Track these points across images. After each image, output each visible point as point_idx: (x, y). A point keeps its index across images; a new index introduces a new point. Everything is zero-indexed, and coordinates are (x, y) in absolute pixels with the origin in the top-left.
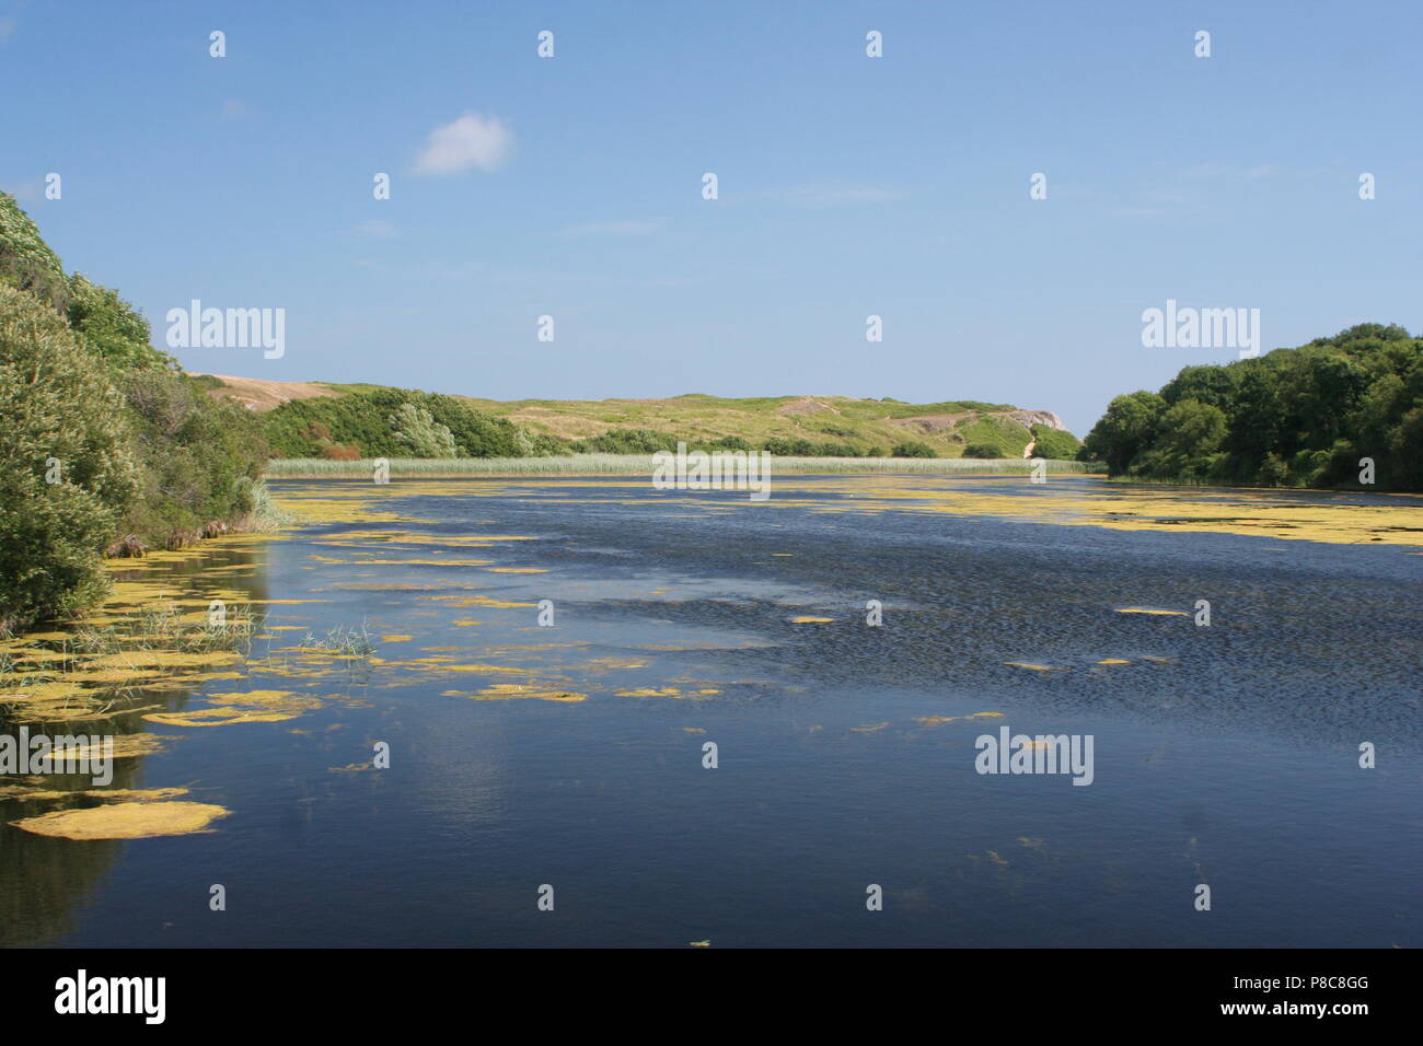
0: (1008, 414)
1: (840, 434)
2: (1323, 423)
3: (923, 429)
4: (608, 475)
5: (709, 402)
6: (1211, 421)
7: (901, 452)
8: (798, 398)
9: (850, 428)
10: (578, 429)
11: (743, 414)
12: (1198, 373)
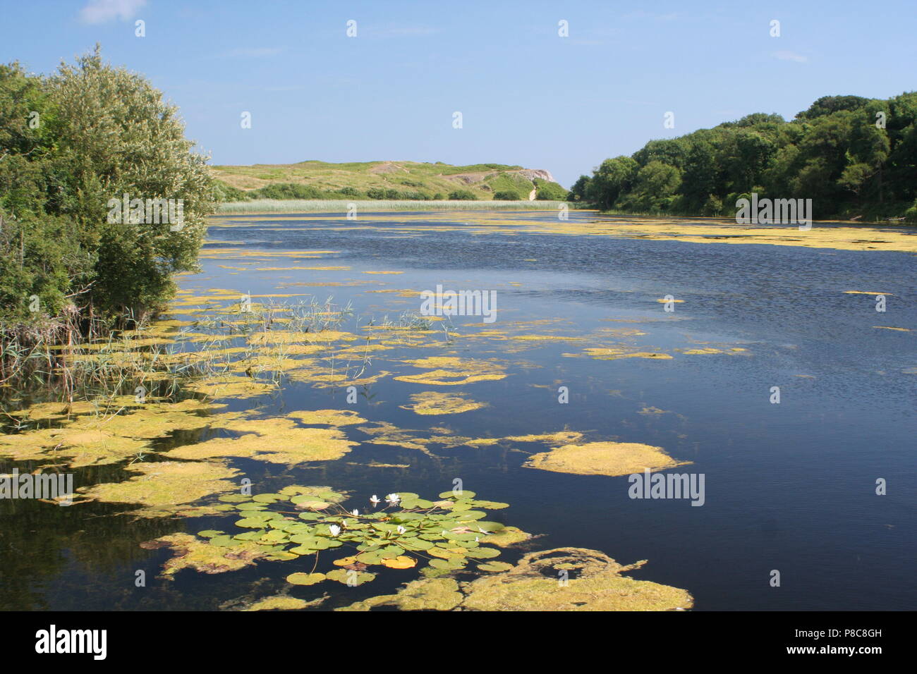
0: (518, 172)
1: (414, 186)
2: (744, 175)
3: (463, 182)
4: (275, 213)
5: (322, 166)
6: (670, 175)
7: (454, 196)
8: (381, 163)
9: (419, 181)
10: (246, 184)
11: (349, 173)
12: (658, 144)
